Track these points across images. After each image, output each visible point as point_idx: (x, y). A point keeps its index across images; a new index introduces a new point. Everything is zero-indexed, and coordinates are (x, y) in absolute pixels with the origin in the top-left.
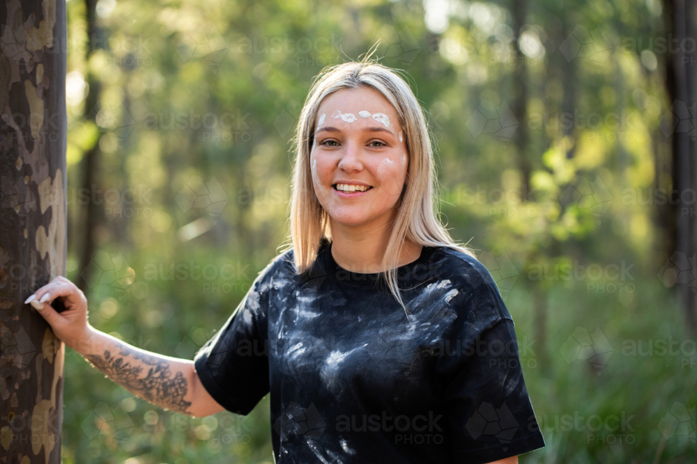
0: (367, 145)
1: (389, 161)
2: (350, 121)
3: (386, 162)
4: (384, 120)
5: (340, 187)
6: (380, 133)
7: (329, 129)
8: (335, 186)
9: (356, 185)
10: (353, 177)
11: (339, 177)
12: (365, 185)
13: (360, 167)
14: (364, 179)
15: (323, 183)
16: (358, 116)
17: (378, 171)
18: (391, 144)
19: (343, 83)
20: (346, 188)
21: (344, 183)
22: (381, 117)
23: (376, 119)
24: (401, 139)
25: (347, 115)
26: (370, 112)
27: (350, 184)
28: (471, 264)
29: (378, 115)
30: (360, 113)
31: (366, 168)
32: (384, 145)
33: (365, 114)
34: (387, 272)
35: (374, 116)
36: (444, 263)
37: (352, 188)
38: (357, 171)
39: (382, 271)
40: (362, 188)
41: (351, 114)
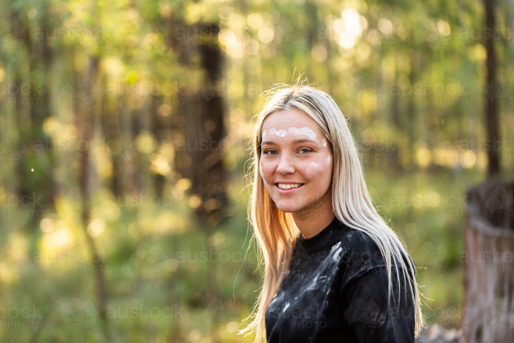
0: (297, 153)
1: (314, 164)
3: (312, 165)
5: (280, 186)
6: (305, 143)
7: (269, 143)
8: (277, 184)
9: (290, 184)
10: (288, 178)
11: (278, 179)
12: (298, 184)
13: (292, 170)
14: (297, 179)
15: (269, 183)
16: (288, 132)
17: (306, 172)
18: (315, 150)
19: (276, 107)
20: (283, 186)
21: (282, 183)
25: (280, 131)
26: (297, 128)
27: (286, 183)
30: (289, 129)
31: (296, 170)
32: (310, 151)
37: (288, 186)
38: (290, 174)
40: (296, 186)
41: (283, 131)
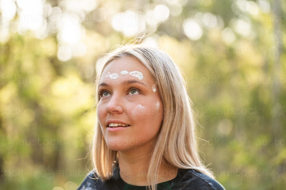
0: (127, 94)
1: (141, 106)
2: (115, 78)
3: (139, 107)
4: (139, 75)
6: (134, 84)
7: (103, 85)
9: (118, 123)
16: (119, 74)
22: (136, 73)
23: (132, 75)
24: (155, 90)
25: (113, 74)
26: (128, 71)
28: (210, 184)
29: (133, 72)
30: (121, 72)
31: (124, 110)
33: (125, 72)
34: (151, 186)
35: (130, 73)
36: (191, 183)
39: (148, 185)
41: (115, 74)
